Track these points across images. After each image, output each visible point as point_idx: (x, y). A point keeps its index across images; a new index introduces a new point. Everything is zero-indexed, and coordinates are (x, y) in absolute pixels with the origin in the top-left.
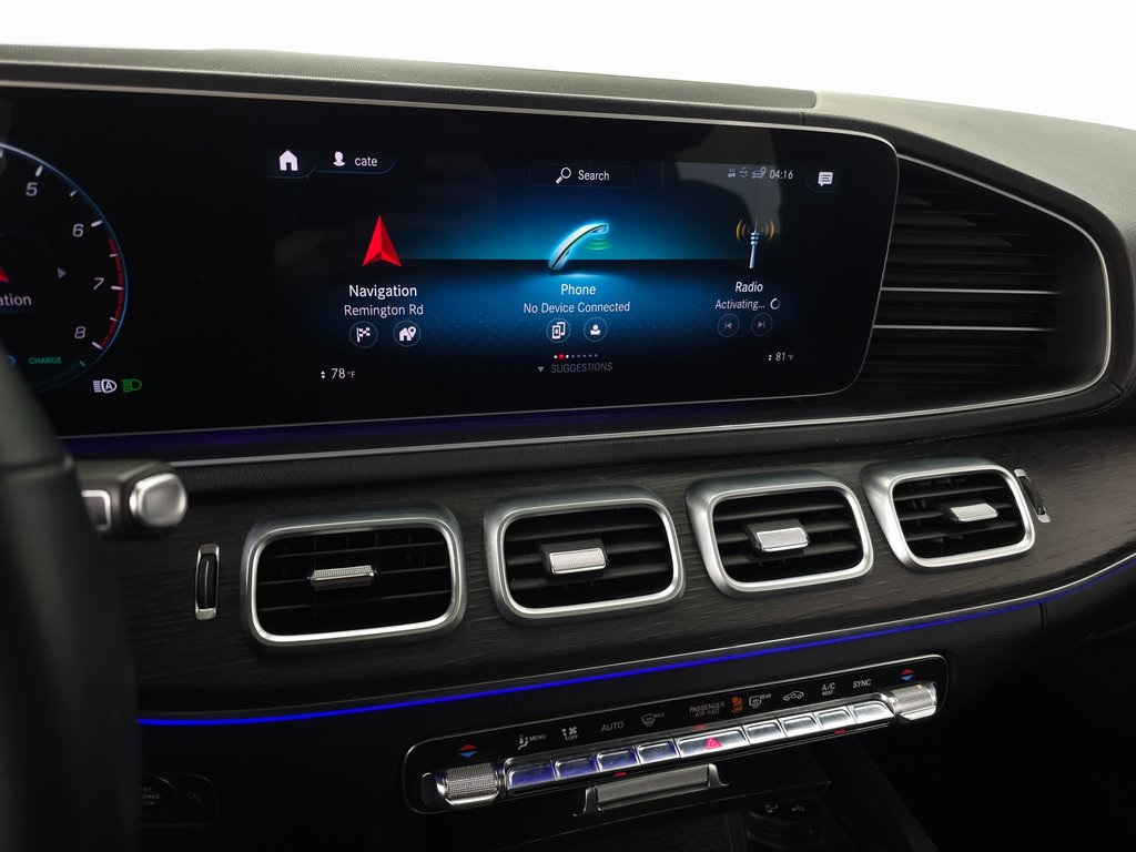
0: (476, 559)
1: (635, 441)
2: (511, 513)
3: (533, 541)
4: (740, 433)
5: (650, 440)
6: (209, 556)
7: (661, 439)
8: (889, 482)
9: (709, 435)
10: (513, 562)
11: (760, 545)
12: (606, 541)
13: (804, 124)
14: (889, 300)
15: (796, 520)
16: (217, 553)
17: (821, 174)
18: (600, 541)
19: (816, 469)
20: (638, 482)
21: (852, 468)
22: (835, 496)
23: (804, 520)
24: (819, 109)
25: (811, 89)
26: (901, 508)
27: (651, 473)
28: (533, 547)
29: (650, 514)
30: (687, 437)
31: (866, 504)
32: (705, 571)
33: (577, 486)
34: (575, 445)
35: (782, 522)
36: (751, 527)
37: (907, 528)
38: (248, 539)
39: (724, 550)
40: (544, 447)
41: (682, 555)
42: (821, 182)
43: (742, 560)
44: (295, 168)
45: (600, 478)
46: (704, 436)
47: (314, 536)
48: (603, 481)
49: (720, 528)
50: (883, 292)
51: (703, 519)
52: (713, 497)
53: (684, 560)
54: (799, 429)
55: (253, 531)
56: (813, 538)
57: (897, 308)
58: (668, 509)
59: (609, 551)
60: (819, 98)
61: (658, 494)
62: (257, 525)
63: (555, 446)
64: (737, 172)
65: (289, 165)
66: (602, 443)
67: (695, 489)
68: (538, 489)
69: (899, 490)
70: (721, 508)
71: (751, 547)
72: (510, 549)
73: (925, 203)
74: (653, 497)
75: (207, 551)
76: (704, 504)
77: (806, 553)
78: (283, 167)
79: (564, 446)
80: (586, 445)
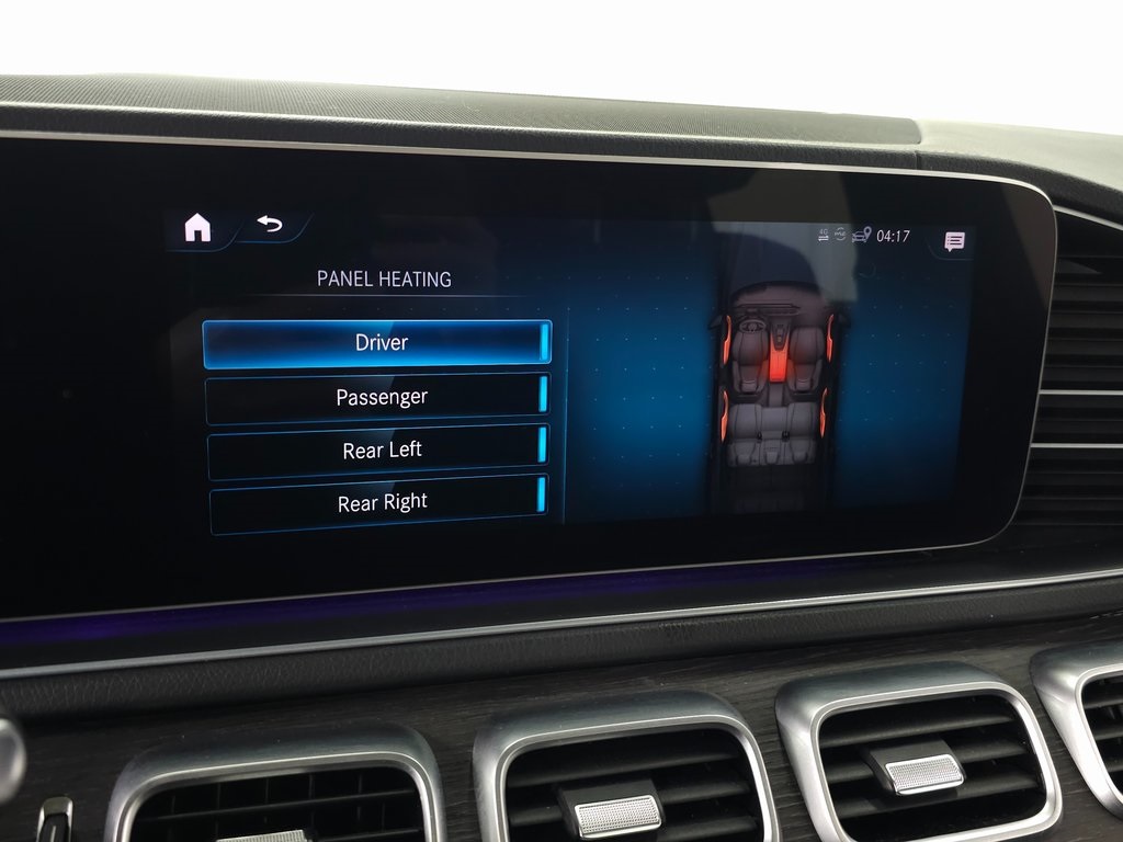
0: (462, 816)
1: (696, 623)
2: (515, 741)
3: (548, 786)
4: (849, 608)
5: (719, 620)
6: (56, 818)
7: (734, 619)
8: (1074, 679)
9: (805, 612)
10: (520, 820)
11: (892, 782)
12: (660, 782)
13: (920, 168)
14: (1052, 408)
15: (942, 744)
16: (69, 813)
17: (949, 234)
18: (649, 783)
19: (964, 660)
20: (703, 685)
21: (1018, 656)
22: (998, 703)
23: (954, 741)
24: (928, 145)
25: (913, 119)
26: (1096, 720)
27: (720, 671)
28: (548, 796)
29: (723, 738)
30: (773, 615)
31: (1043, 715)
32: (811, 827)
33: (611, 693)
34: (607, 630)
35: (922, 747)
36: (876, 755)
37: (1108, 751)
38: (116, 789)
39: (839, 793)
40: (563, 634)
41: (777, 802)
42: (949, 246)
43: (865, 808)
44: (206, 237)
45: (646, 680)
46: (798, 613)
47: (216, 785)
48: (650, 685)
49: (830, 758)
50: (1042, 396)
51: (804, 743)
52: (817, 710)
53: (778, 811)
54: (936, 600)
55: (125, 776)
56: (971, 771)
57: (1065, 419)
58: (752, 729)
59: (664, 800)
60: (924, 131)
61: (735, 705)
62: (130, 765)
63: (578, 632)
64: (831, 234)
65: (198, 234)
66: (647, 627)
67: (790, 694)
68: (552, 699)
69: (1092, 691)
70: (831, 727)
71: (877, 788)
72: (515, 798)
73: (1094, 272)
74: (730, 711)
75: (55, 809)
76: (804, 720)
77: (961, 795)
78: (190, 237)
79: (591, 631)
80: (624, 629)
